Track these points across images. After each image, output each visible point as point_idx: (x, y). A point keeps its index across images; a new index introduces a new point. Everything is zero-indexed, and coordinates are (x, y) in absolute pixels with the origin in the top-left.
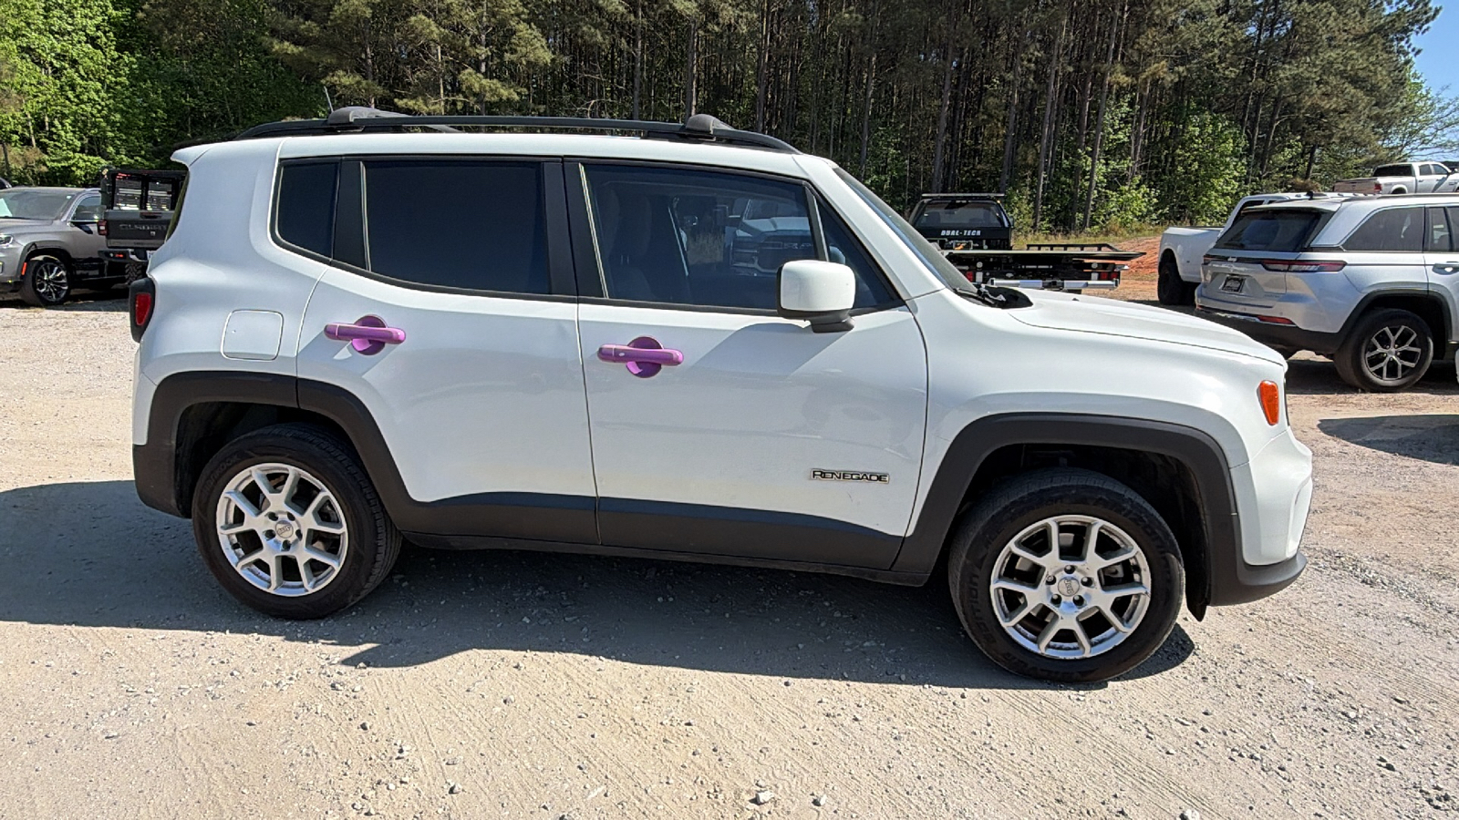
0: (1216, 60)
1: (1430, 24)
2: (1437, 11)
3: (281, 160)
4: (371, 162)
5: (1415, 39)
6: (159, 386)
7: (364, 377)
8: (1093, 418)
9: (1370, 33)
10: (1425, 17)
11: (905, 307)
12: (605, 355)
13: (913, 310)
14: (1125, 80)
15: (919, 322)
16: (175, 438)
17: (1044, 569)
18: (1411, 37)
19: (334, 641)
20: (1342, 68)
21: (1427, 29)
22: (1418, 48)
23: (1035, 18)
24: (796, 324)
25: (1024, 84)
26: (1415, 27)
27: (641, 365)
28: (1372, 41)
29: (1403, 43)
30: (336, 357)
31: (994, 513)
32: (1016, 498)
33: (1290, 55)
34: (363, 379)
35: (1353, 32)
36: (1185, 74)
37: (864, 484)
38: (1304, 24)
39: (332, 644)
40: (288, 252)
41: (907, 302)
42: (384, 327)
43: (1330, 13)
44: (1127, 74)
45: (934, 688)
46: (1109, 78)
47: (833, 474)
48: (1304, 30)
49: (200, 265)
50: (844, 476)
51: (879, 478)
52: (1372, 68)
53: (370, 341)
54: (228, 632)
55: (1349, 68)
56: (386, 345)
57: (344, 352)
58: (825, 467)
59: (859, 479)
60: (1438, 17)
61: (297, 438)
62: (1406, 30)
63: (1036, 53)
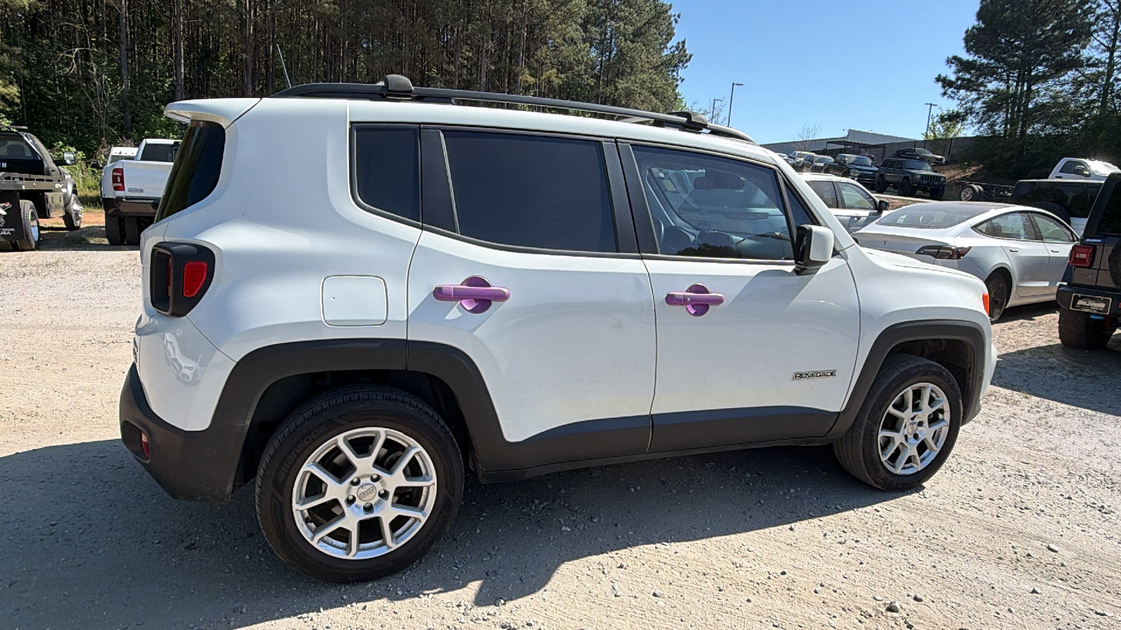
0: (582, 72)
1: (688, 64)
2: (691, 56)
3: (351, 123)
4: (449, 131)
5: (681, 73)
6: (238, 364)
7: (474, 334)
8: (945, 322)
9: (659, 66)
10: (685, 59)
11: (839, 256)
12: (671, 299)
13: (845, 258)
14: (531, 80)
15: (851, 267)
16: (251, 417)
17: (903, 419)
18: (679, 71)
19: (439, 589)
20: (650, 86)
21: (687, 66)
22: (683, 77)
23: (470, 28)
24: (785, 270)
25: (460, 75)
26: (681, 65)
27: (695, 307)
28: (661, 70)
29: (675, 74)
30: (446, 318)
31: (882, 389)
32: (894, 377)
33: (621, 74)
34: (474, 336)
35: (652, 63)
36: (565, 80)
37: (822, 379)
38: (629, 55)
39: (440, 592)
40: (375, 216)
41: (841, 252)
42: (490, 286)
43: (642, 50)
44: (532, 75)
45: (860, 509)
46: (520, 77)
47: (806, 374)
48: (628, 59)
49: (270, 229)
50: (812, 375)
51: (832, 374)
52: (665, 88)
53: (476, 300)
54: (321, 609)
55: (653, 86)
56: (493, 303)
57: (455, 312)
58: (803, 370)
59: (820, 376)
60: (692, 59)
61: (389, 399)
62: (676, 66)
63: (467, 53)
